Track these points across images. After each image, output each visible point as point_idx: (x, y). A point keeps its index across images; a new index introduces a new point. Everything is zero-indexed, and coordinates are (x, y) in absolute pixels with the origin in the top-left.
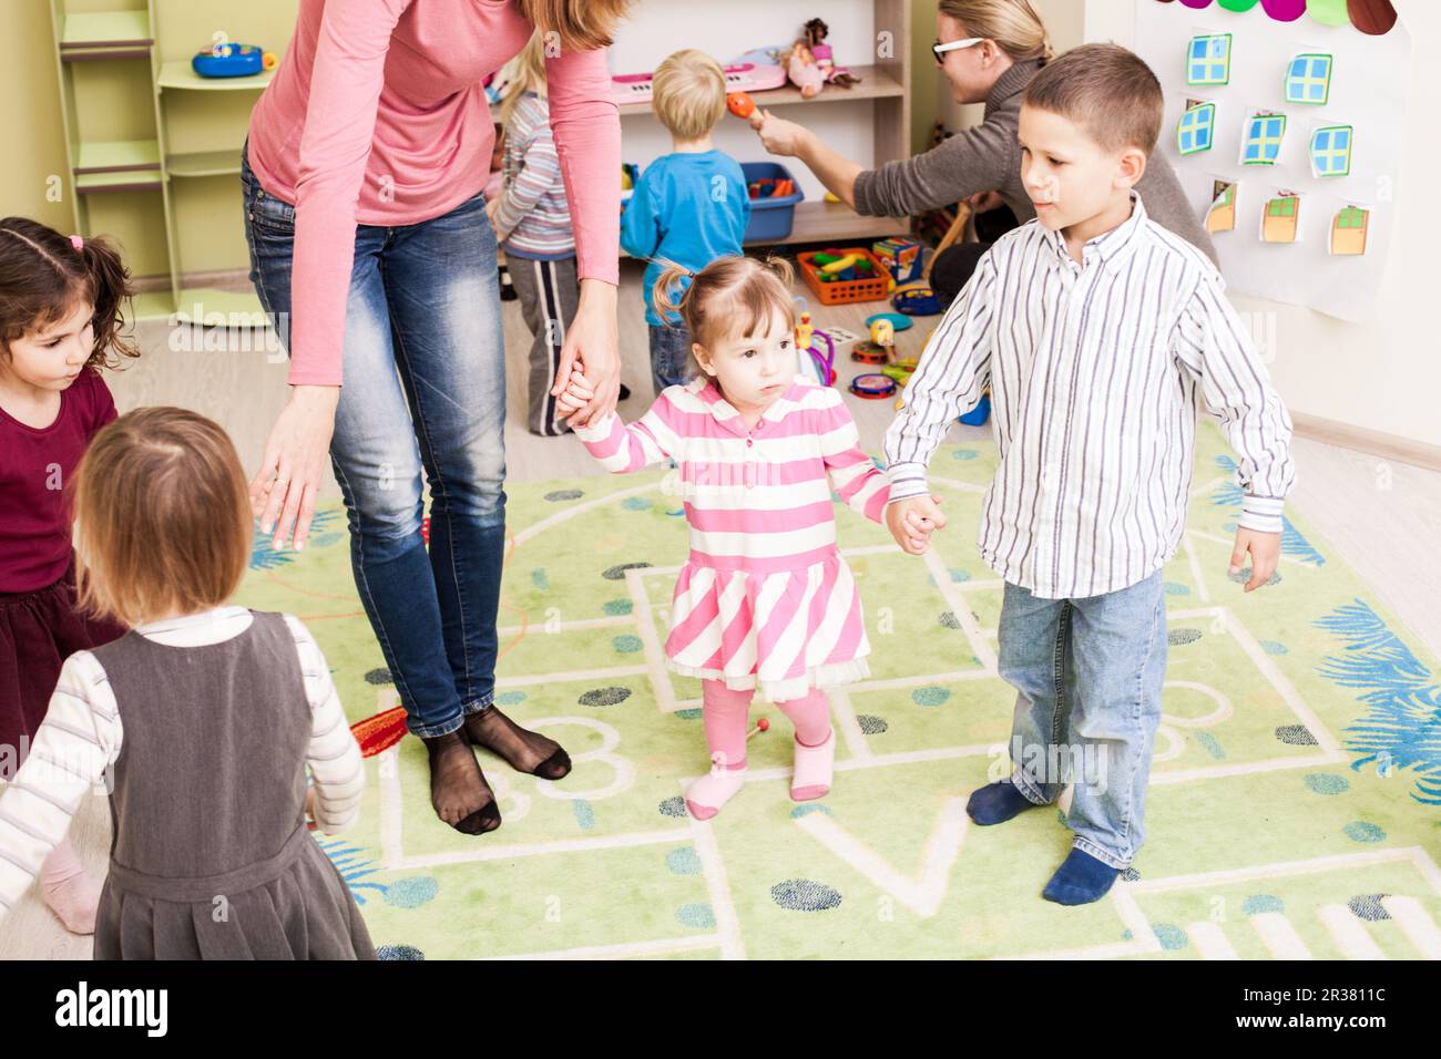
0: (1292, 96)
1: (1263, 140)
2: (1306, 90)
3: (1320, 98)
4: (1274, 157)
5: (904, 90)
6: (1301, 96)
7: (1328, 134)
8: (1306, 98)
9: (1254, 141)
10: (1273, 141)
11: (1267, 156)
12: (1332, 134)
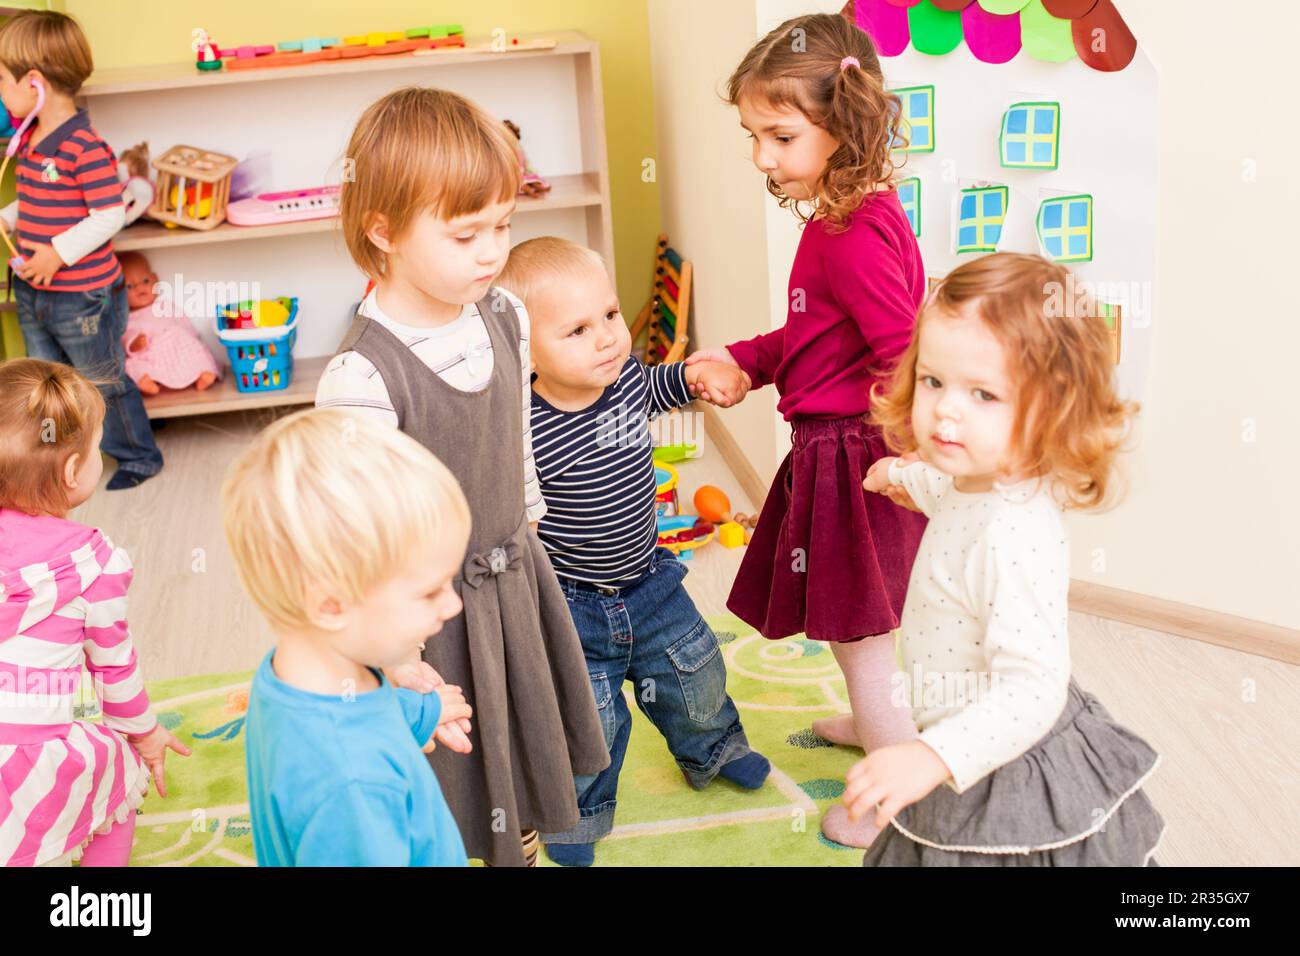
0: (1009, 160)
1: (980, 221)
2: (1029, 152)
3: (1049, 160)
4: (996, 243)
5: (603, 198)
6: (1024, 160)
7: (1060, 206)
8: (1029, 161)
9: (968, 222)
10: (994, 220)
11: (986, 242)
12: (1066, 206)
